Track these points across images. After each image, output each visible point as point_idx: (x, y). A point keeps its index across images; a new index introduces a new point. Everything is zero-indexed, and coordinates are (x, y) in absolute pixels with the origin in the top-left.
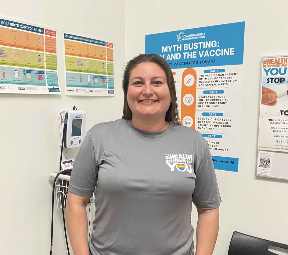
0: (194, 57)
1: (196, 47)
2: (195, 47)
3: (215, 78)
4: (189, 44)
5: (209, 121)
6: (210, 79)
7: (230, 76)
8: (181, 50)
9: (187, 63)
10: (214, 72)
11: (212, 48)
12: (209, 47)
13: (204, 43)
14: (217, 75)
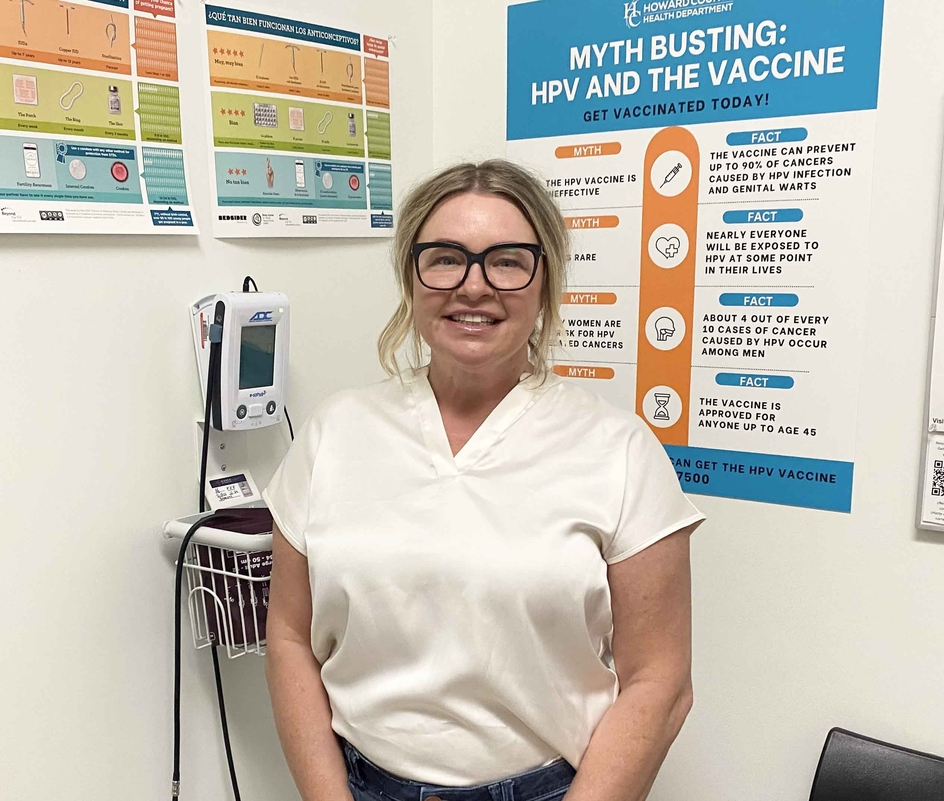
0: (688, 85)
1: (697, 47)
2: (692, 45)
3: (770, 164)
4: (672, 36)
5: (745, 325)
6: (752, 165)
7: (827, 155)
8: (640, 59)
9: (662, 109)
10: (767, 142)
11: (757, 50)
12: (749, 44)
13: (729, 29)
14: (778, 152)
